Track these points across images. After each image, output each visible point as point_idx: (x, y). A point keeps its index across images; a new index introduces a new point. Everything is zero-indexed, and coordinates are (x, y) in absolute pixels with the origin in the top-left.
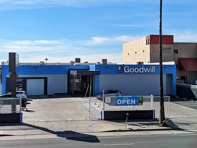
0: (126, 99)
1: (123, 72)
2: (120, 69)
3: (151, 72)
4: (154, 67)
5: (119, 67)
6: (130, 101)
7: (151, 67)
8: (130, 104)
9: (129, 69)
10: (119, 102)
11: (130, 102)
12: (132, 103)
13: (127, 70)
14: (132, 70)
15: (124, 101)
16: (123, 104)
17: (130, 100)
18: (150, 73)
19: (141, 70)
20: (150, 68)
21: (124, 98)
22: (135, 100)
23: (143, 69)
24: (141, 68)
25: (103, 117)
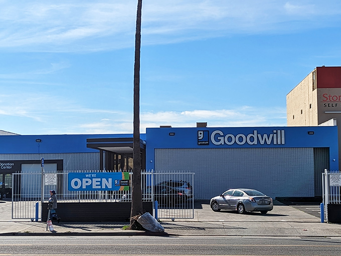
0: (91, 178)
1: (208, 144)
2: (201, 136)
3: (275, 143)
4: (283, 131)
5: (199, 132)
6: (101, 182)
7: (275, 131)
8: (100, 187)
9: (222, 136)
10: (76, 184)
11: (99, 183)
12: (104, 187)
13: (219, 138)
14: (230, 139)
15: (87, 182)
16: (84, 187)
17: (99, 180)
18: (273, 146)
19: (252, 139)
20: (271, 135)
21: (87, 176)
22: (110, 180)
23: (255, 136)
24: (252, 135)
25: (40, 216)
